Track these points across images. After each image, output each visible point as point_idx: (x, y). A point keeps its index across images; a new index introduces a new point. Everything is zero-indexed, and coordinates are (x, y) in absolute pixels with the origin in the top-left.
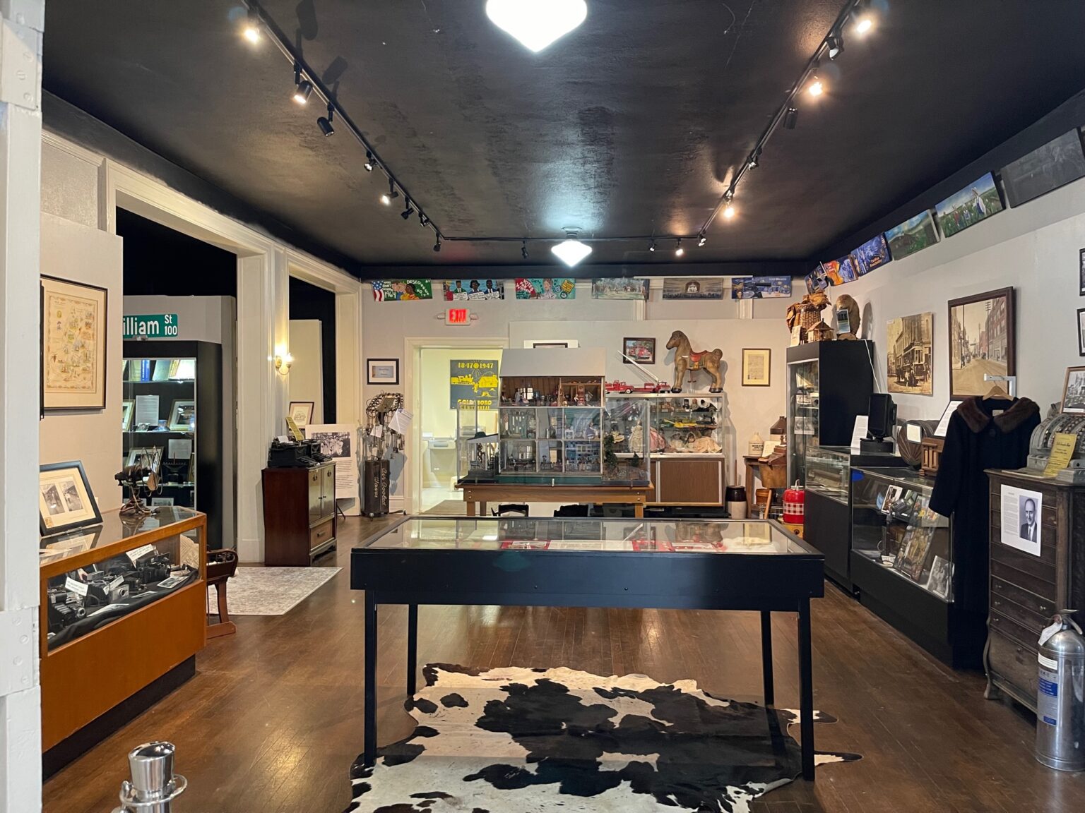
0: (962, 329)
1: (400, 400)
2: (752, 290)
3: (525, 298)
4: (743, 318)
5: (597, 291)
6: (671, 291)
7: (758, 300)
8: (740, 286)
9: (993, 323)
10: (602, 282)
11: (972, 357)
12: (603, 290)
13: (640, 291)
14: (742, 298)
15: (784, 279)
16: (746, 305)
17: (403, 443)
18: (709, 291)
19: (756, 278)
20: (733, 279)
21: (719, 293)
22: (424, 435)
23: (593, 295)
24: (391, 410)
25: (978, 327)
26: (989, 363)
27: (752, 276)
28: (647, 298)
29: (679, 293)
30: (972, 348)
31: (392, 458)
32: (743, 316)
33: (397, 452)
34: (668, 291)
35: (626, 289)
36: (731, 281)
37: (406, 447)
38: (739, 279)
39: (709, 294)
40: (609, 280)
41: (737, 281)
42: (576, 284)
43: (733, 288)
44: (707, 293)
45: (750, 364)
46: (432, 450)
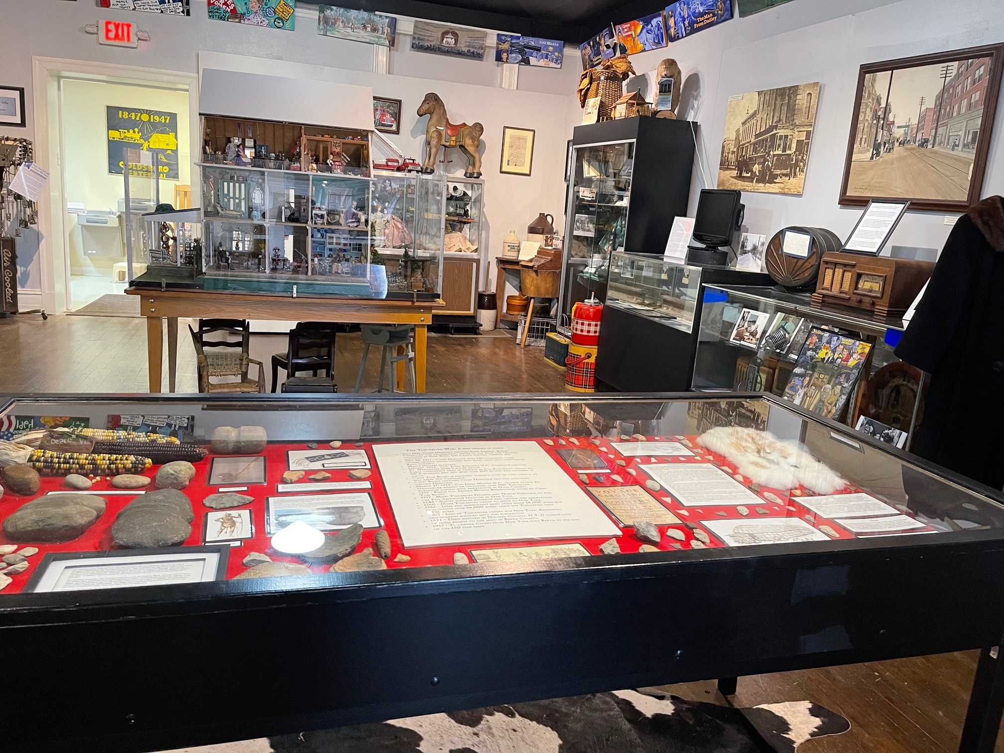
0: (883, 105)
1: (27, 150)
2: (519, 53)
3: (221, 18)
4: (507, 88)
5: (326, 23)
6: (422, 40)
7: (525, 68)
8: (506, 46)
9: (954, 94)
10: (333, 12)
11: (897, 144)
12: (334, 24)
13: (383, 33)
14: (507, 62)
15: (556, 44)
16: (510, 71)
17: (35, 214)
18: (469, 46)
19: (525, 38)
20: (498, 35)
21: (480, 52)
22: (70, 205)
23: (319, 29)
24: (13, 163)
25: (919, 101)
26: (935, 152)
27: (520, 35)
28: (392, 43)
29: (432, 44)
30: (898, 133)
31: (17, 235)
32: (505, 85)
33: (26, 226)
34: (419, 39)
35: (365, 27)
36: (496, 37)
37: (41, 219)
38: (506, 36)
39: (469, 51)
40: (342, 10)
41: (503, 38)
42: (296, 9)
43: (498, 48)
44: (465, 50)
45: (511, 147)
46: (82, 226)
